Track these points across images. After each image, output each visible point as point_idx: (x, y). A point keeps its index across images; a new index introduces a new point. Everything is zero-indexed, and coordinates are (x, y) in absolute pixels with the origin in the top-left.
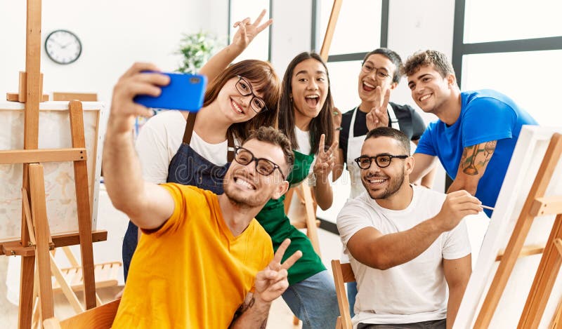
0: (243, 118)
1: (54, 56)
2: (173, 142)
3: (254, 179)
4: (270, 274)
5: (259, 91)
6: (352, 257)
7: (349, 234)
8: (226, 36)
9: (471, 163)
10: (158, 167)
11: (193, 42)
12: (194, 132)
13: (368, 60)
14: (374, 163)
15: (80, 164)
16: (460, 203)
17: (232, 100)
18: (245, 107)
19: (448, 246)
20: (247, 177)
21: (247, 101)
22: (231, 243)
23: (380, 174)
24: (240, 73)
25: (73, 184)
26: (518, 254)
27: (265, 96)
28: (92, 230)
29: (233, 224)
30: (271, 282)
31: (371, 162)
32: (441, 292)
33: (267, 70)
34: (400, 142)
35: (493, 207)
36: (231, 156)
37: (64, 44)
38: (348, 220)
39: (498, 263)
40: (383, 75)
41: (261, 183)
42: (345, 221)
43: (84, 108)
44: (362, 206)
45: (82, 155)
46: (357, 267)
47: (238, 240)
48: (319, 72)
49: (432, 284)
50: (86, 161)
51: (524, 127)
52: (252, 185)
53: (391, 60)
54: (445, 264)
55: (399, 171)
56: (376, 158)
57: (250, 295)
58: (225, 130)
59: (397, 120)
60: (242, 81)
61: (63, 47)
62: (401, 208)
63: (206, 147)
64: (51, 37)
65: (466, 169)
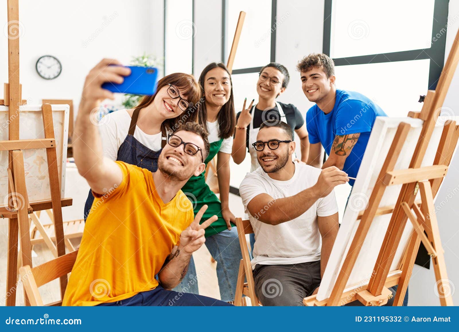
0: (172, 115)
1: (42, 74)
2: (121, 134)
3: (183, 157)
4: (192, 233)
5: (184, 95)
6: (251, 215)
7: (249, 199)
8: (162, 58)
9: (342, 148)
10: (110, 152)
11: (140, 62)
12: (137, 126)
13: (264, 71)
14: (266, 146)
15: (51, 150)
16: (332, 176)
17: (164, 102)
18: (174, 106)
19: (321, 206)
20: (178, 156)
21: (175, 102)
22: (162, 208)
23: (271, 154)
24: (170, 82)
25: (46, 165)
26: (374, 215)
27: (188, 99)
28: (62, 198)
29: (164, 193)
30: (193, 239)
31: (264, 146)
32: (316, 240)
33: (190, 80)
34: (285, 131)
35: (355, 177)
36: (164, 143)
37: (49, 65)
38: (248, 188)
39: (359, 221)
40: (275, 82)
41: (188, 161)
42: (245, 189)
43: (53, 109)
44: (258, 178)
45: (52, 144)
46: (254, 222)
47: (167, 206)
48: (225, 78)
49: (310, 235)
50: (55, 148)
51: (378, 118)
52: (181, 162)
53: (280, 71)
54: (319, 220)
55: (285, 151)
56: (268, 143)
57: (176, 248)
58: (160, 124)
59: (284, 115)
60: (172, 88)
61: (49, 68)
62: (287, 179)
63: (145, 137)
64: (41, 60)
65: (338, 151)
